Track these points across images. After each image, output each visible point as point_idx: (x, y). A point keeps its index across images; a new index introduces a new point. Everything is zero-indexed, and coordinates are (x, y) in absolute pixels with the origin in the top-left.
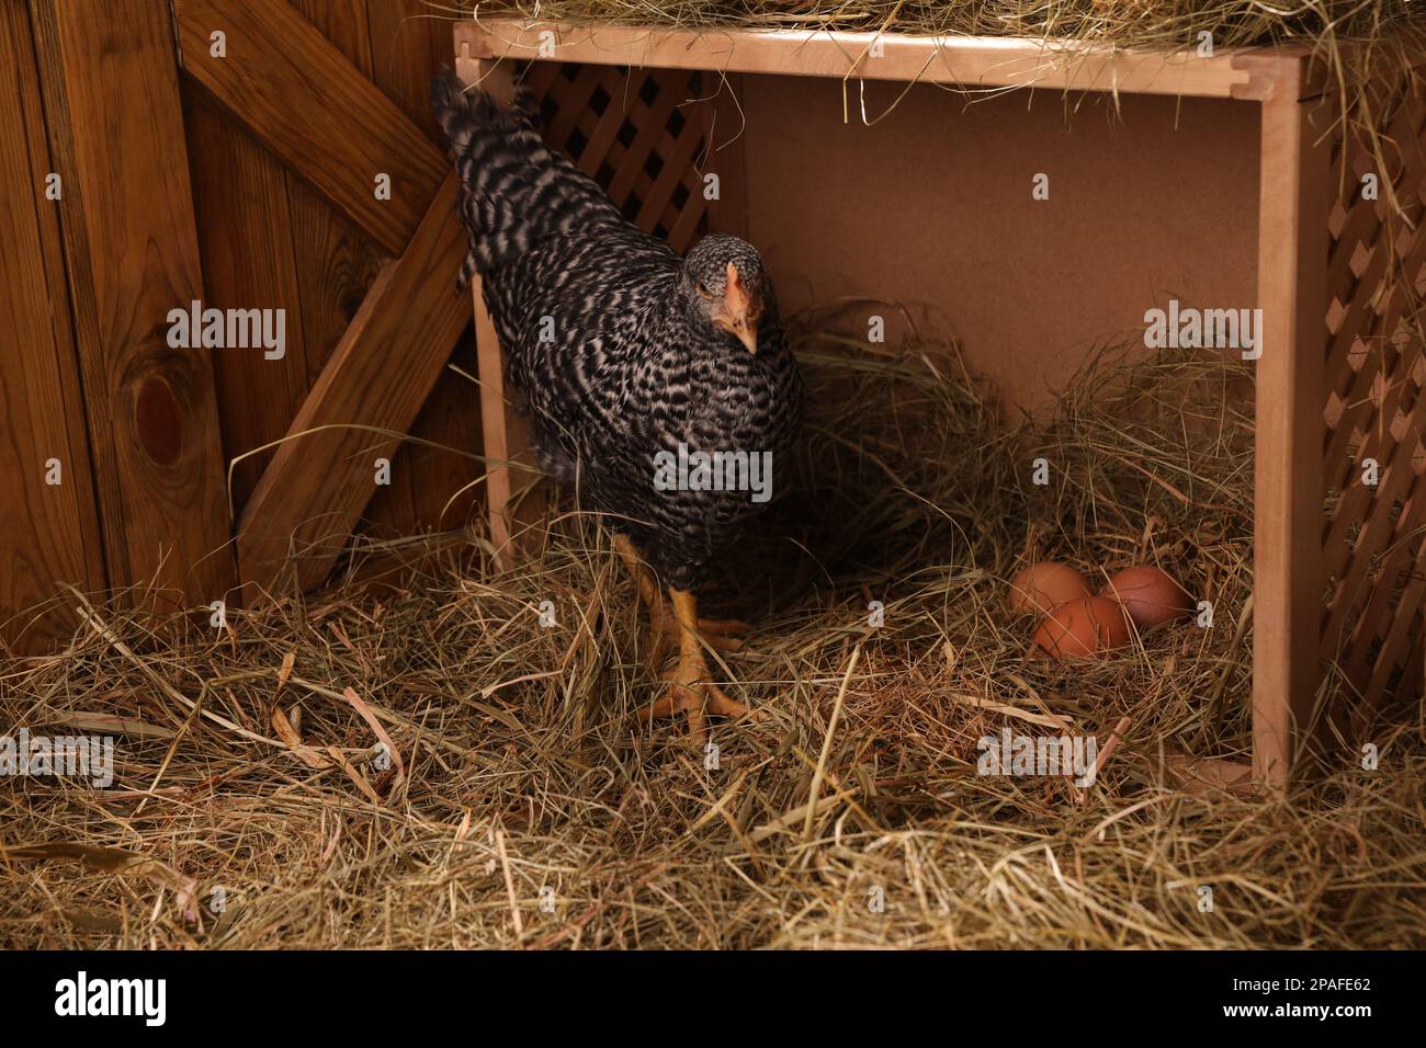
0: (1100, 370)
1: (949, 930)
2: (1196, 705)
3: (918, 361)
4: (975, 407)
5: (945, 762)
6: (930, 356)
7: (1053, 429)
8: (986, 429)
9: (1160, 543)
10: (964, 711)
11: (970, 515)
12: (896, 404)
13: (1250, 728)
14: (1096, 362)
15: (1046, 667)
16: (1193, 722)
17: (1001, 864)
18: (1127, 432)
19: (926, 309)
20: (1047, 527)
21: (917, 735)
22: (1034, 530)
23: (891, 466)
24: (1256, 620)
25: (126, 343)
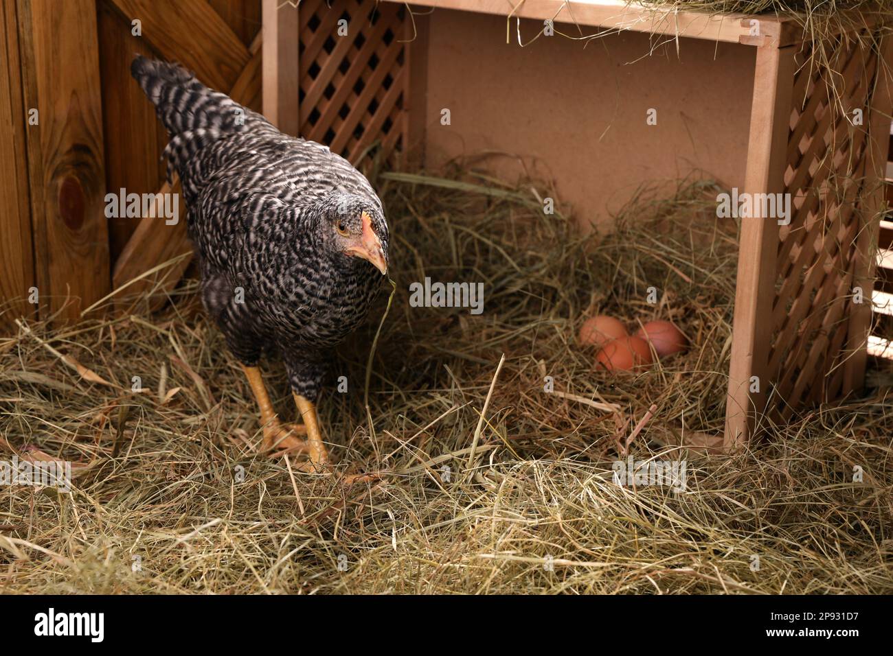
0: (640, 202)
1: (559, 516)
2: (693, 400)
3: (528, 192)
4: (562, 221)
5: (544, 429)
6: (536, 188)
7: (609, 236)
8: (568, 235)
9: (672, 307)
10: (555, 400)
11: (555, 286)
12: (513, 217)
13: (724, 415)
14: (638, 198)
15: (604, 376)
16: (689, 411)
17: (589, 480)
18: (657, 239)
19: (535, 161)
20: (602, 296)
21: (528, 413)
22: (595, 297)
23: (509, 255)
24: (733, 350)
25: (55, 154)
